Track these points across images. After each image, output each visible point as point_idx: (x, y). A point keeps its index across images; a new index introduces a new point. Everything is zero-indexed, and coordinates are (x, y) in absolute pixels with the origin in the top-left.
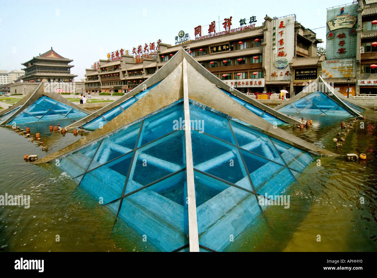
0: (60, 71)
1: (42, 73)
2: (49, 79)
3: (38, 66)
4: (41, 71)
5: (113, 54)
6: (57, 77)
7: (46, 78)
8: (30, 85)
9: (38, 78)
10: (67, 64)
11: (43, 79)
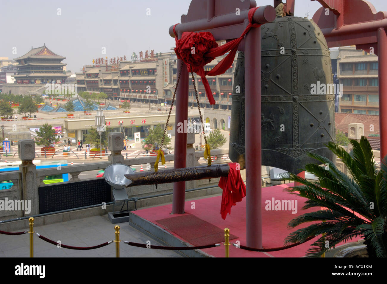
0: (53, 71)
1: (35, 73)
2: (42, 79)
3: (32, 65)
4: (34, 71)
5: (97, 61)
6: (49, 77)
7: (39, 79)
8: (26, 86)
9: (32, 79)
10: (60, 63)
11: (37, 80)
